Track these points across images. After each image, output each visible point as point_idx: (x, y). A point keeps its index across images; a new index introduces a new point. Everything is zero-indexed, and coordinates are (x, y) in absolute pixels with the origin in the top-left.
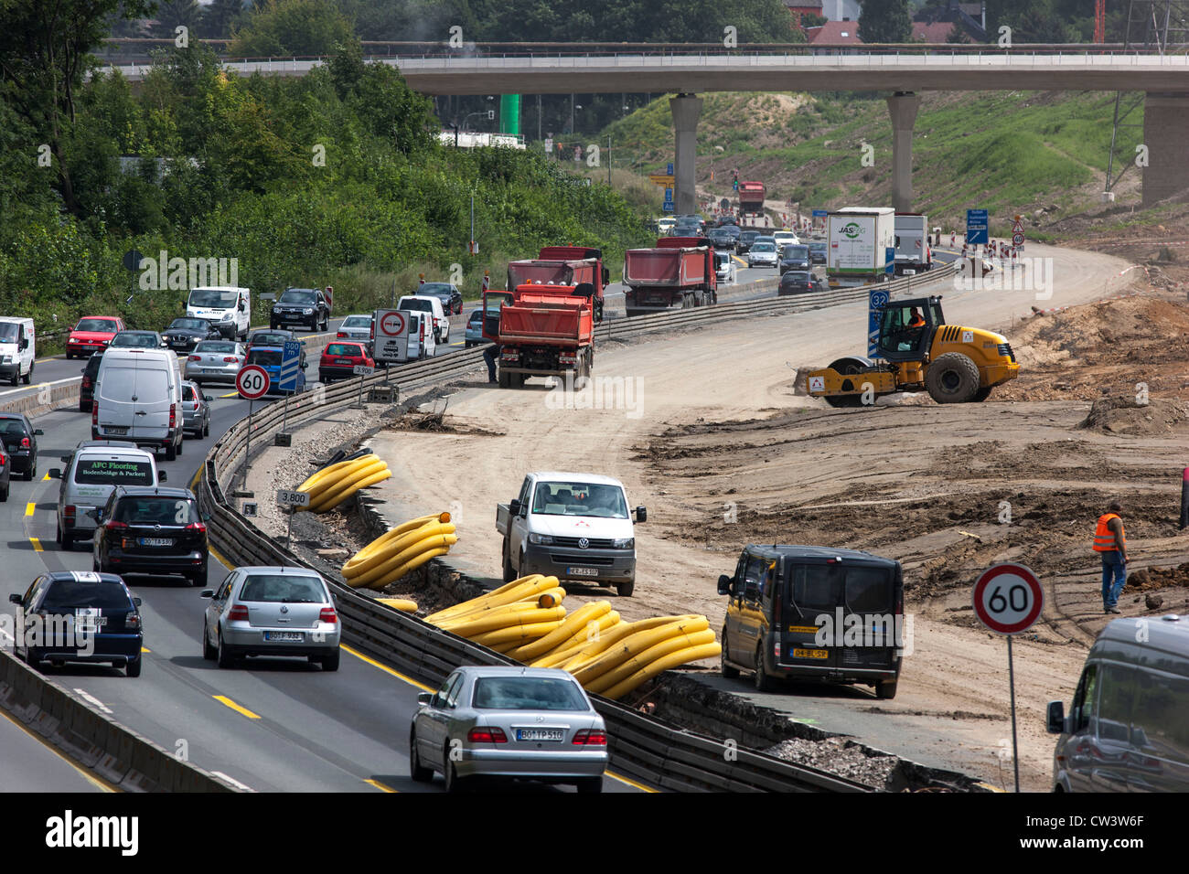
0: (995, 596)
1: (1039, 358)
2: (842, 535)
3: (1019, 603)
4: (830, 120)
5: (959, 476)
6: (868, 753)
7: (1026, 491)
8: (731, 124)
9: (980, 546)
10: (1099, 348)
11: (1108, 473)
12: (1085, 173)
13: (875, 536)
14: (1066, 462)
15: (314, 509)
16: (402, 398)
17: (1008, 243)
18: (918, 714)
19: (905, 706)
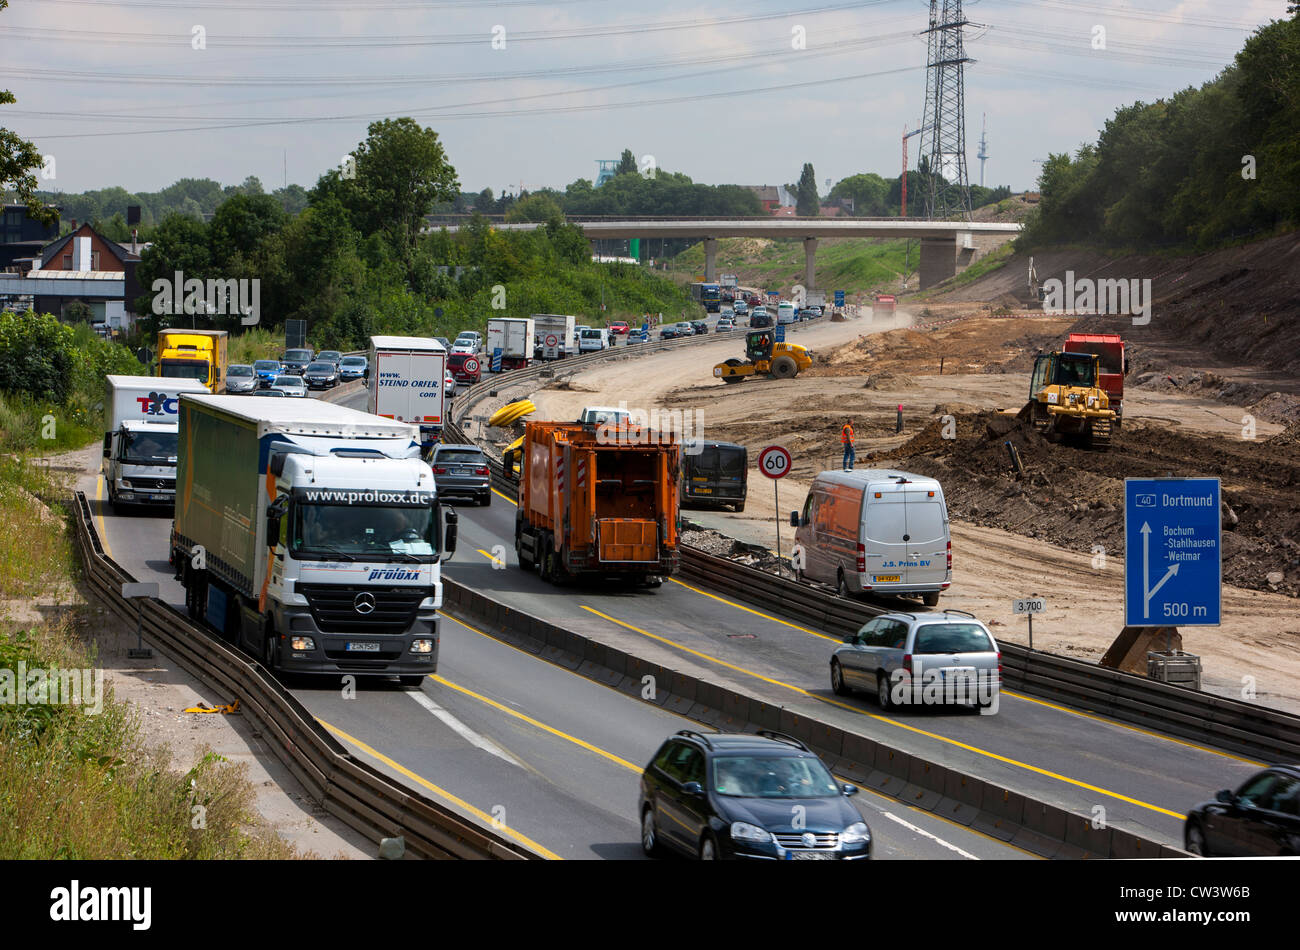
0: (769, 461)
1: (857, 357)
2: (741, 437)
3: (780, 464)
4: (781, 251)
5: (802, 409)
6: (722, 537)
7: (828, 417)
8: (735, 253)
9: (803, 441)
10: (884, 353)
11: (871, 408)
12: (895, 275)
13: (757, 437)
14: (853, 403)
15: (500, 426)
16: (556, 375)
17: (854, 306)
18: (752, 519)
19: (747, 516)
